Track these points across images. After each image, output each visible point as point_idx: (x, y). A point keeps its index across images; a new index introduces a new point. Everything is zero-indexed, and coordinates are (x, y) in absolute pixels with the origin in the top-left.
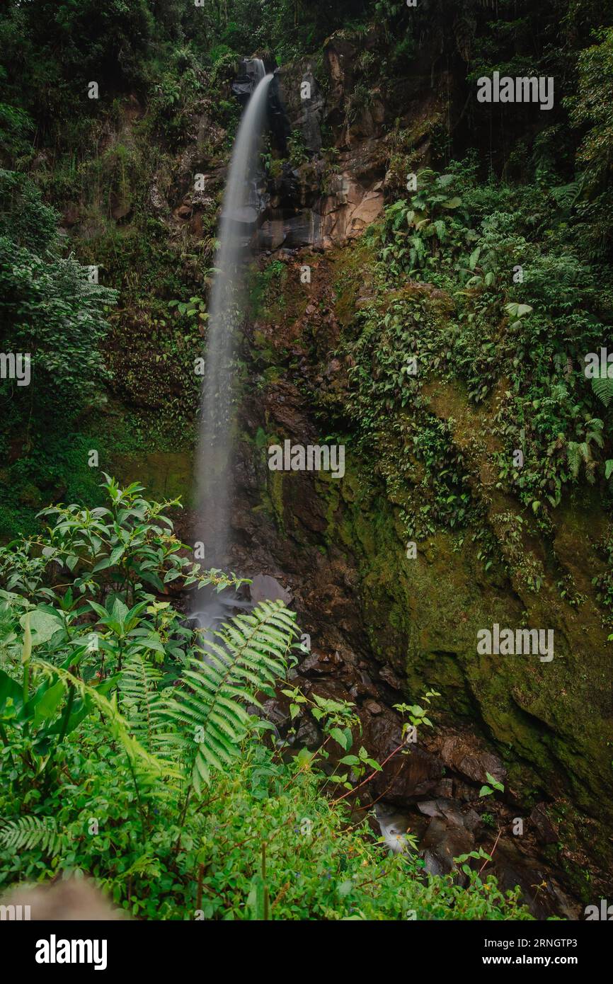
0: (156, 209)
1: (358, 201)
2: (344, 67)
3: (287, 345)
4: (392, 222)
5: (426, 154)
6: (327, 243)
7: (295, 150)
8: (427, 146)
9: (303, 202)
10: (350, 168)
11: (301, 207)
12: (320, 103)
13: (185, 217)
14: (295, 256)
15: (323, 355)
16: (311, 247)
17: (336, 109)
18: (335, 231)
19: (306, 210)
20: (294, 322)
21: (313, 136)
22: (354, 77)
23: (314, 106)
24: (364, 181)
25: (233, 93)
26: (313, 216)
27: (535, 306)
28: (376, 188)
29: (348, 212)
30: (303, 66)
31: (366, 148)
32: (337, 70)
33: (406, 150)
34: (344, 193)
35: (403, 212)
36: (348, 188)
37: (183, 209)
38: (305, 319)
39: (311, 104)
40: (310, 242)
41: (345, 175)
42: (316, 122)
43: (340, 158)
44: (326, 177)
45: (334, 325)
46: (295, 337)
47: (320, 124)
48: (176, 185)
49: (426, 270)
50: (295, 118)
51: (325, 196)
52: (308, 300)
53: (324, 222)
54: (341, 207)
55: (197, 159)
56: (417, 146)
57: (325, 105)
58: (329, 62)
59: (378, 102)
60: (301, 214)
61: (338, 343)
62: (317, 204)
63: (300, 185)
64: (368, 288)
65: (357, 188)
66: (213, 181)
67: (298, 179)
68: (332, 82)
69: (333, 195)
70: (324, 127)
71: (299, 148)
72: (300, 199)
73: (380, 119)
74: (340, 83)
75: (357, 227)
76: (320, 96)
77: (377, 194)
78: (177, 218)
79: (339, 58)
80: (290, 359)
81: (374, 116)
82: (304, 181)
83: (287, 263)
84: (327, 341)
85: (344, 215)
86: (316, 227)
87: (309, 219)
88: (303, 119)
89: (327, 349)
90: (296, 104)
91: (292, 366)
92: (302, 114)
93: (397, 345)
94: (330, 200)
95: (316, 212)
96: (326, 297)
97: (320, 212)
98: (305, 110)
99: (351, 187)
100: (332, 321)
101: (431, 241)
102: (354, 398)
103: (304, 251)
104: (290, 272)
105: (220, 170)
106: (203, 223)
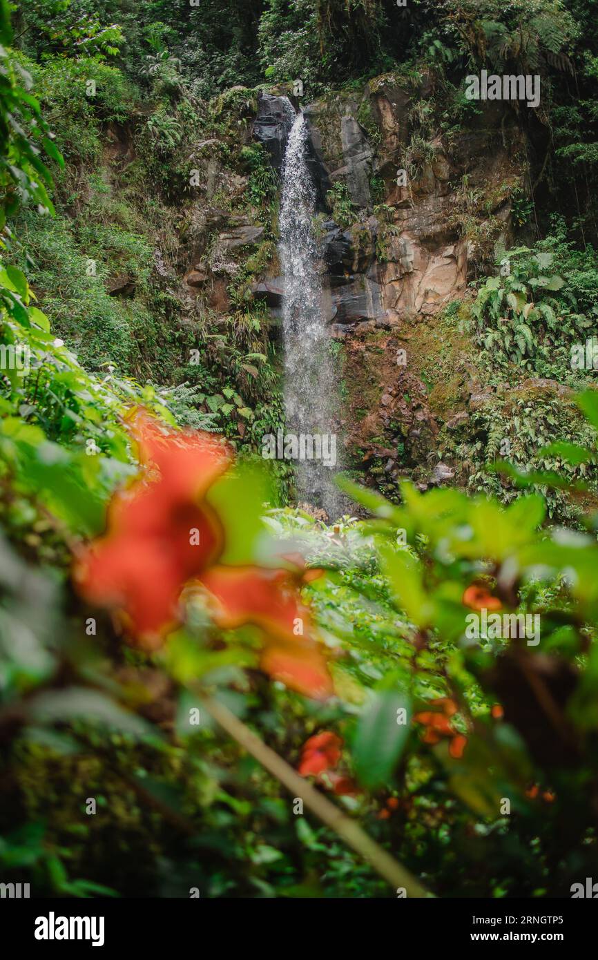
0: (164, 278)
1: (424, 267)
2: (398, 117)
4: (488, 305)
5: (507, 221)
6: (393, 319)
7: (341, 208)
8: (507, 212)
9: (355, 268)
10: (411, 229)
11: (352, 273)
12: (369, 153)
13: (198, 285)
14: (352, 333)
16: (372, 322)
17: (390, 162)
18: (401, 304)
19: (357, 275)
20: (365, 415)
21: (360, 190)
22: (410, 128)
23: (359, 156)
24: (431, 244)
25: (258, 139)
26: (369, 285)
28: (446, 254)
29: (415, 282)
30: (341, 107)
31: (432, 205)
32: (389, 121)
33: (483, 215)
34: (409, 259)
35: (500, 293)
36: (413, 254)
37: (194, 275)
38: (382, 412)
39: (355, 153)
40: (369, 316)
41: (405, 236)
42: (363, 174)
43: (396, 216)
44: (382, 240)
47: (370, 176)
48: (186, 248)
50: (334, 168)
51: (384, 263)
53: (385, 291)
54: (406, 276)
55: (213, 216)
56: (496, 211)
57: (375, 156)
58: (378, 110)
59: (440, 157)
60: (352, 281)
62: (373, 271)
63: (354, 251)
65: (422, 252)
66: (236, 243)
67: (351, 243)
68: (383, 132)
69: (395, 262)
70: (374, 182)
71: (344, 204)
72: (352, 265)
73: (445, 174)
74: (394, 134)
75: (431, 300)
76: (367, 146)
77: (449, 261)
78: (187, 287)
79: (392, 108)
81: (436, 171)
82: (356, 246)
83: (343, 342)
85: (410, 286)
86: (375, 299)
87: (363, 287)
88: (346, 169)
90: (336, 152)
92: (345, 164)
93: (532, 451)
94: (391, 266)
95: (372, 278)
96: (411, 387)
97: (378, 279)
98: (349, 160)
99: (416, 252)
100: (429, 419)
101: (539, 326)
103: (363, 327)
104: (349, 353)
105: (245, 229)
106: (228, 295)
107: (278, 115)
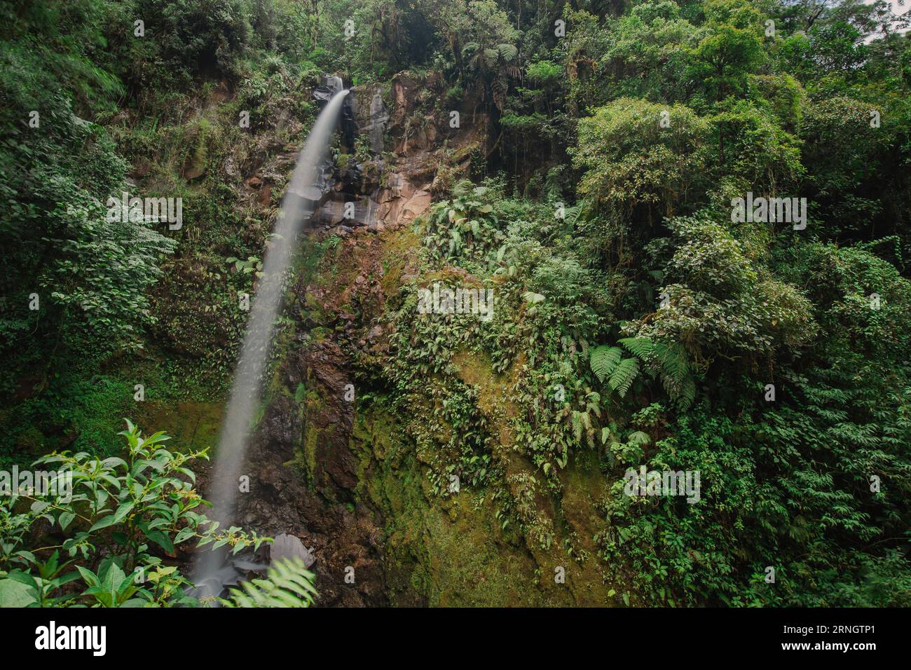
0: (229, 176)
1: (410, 197)
2: (407, 96)
3: (335, 309)
4: (436, 217)
5: (467, 169)
6: (380, 226)
7: (361, 150)
8: (468, 163)
9: (363, 190)
10: (405, 170)
11: (361, 194)
12: (386, 118)
13: (254, 186)
14: (351, 233)
15: (368, 320)
16: (366, 228)
17: (398, 125)
18: (388, 217)
19: (365, 197)
20: (344, 289)
21: (377, 141)
22: (414, 105)
23: (380, 120)
24: (417, 181)
25: (314, 98)
26: (370, 203)
27: (547, 296)
28: (425, 188)
29: (400, 204)
30: (375, 89)
31: (421, 157)
32: (401, 98)
33: (451, 164)
34: (399, 188)
35: (446, 210)
36: (402, 184)
37: (255, 180)
38: (354, 287)
39: (378, 118)
40: (365, 223)
41: (401, 174)
42: (380, 131)
43: (398, 161)
44: (384, 174)
45: (380, 295)
46: (343, 303)
47: (384, 133)
48: (250, 160)
49: (461, 258)
50: (363, 125)
51: (382, 189)
52: (359, 272)
53: (380, 208)
54: (395, 199)
55: (274, 142)
56: (460, 162)
57: (389, 121)
58: (395, 91)
59: (431, 126)
60: (360, 199)
61: (382, 312)
62: (375, 194)
63: (362, 177)
64: (412, 267)
65: (410, 186)
66: (285, 162)
67: (361, 172)
68: (396, 105)
69: (389, 189)
70: (386, 136)
71: (365, 148)
72: (360, 187)
73: (433, 138)
74: (403, 107)
75: (407, 216)
76: (385, 113)
77: (426, 193)
78: (247, 187)
79: (404, 90)
80: (337, 322)
81: (428, 135)
82: (365, 174)
83: (343, 238)
84: (372, 308)
85: (397, 206)
86: (372, 213)
87: (366, 204)
88: (370, 127)
89: (372, 316)
90: (365, 115)
91: (338, 328)
92: (370, 124)
93: (433, 317)
94: (386, 192)
95: (373, 199)
96: (375, 271)
97: (377, 201)
98: (373, 121)
99: (405, 185)
100: (378, 292)
101: (467, 236)
102: (393, 361)
103: (360, 230)
104: (345, 246)
105: (293, 154)
106: (271, 194)
107: (332, 87)
